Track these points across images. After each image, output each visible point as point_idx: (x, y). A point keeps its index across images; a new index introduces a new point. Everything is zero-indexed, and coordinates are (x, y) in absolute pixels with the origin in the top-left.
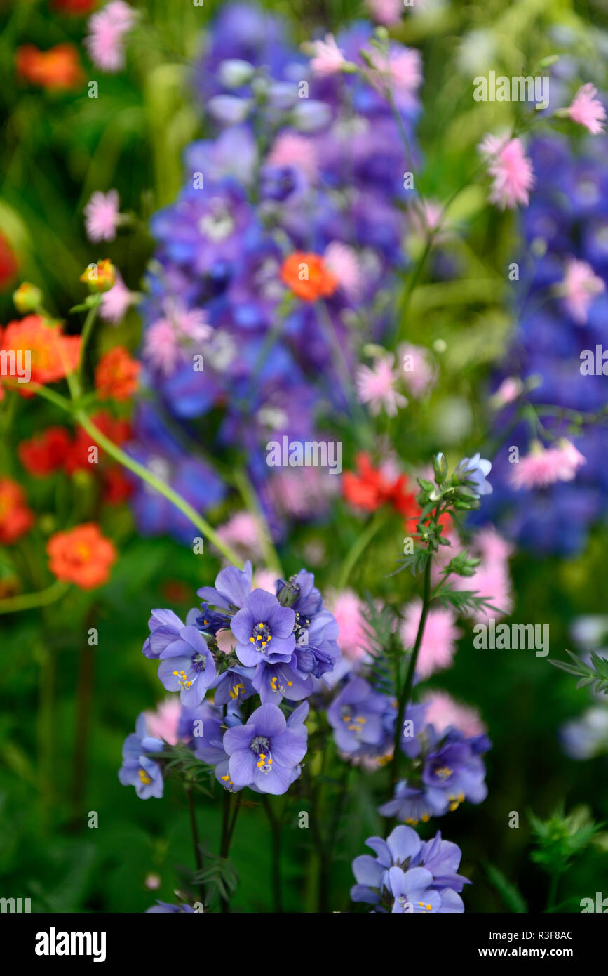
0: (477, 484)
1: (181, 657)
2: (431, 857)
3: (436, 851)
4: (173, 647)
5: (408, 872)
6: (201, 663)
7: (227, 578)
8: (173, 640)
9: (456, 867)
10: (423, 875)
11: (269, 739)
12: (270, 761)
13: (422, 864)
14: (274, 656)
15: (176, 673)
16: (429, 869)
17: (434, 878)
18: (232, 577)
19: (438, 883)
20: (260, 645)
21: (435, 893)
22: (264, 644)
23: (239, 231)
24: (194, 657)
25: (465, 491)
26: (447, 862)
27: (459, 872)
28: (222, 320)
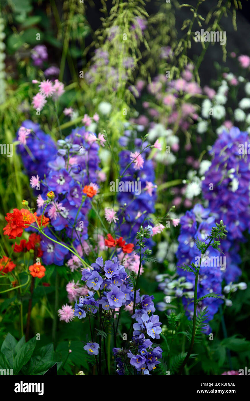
0: (150, 232)
1: (92, 279)
2: (152, 320)
3: (153, 318)
4: (91, 277)
5: (148, 324)
6: (97, 280)
7: (98, 260)
8: (90, 275)
9: (159, 320)
10: (151, 324)
11: (115, 295)
12: (117, 299)
13: (150, 322)
14: (114, 275)
15: (92, 283)
16: (152, 322)
17: (154, 324)
18: (100, 260)
19: (155, 325)
20: (110, 273)
21: (155, 328)
22: (111, 273)
23: (67, 182)
24: (95, 279)
25: (148, 234)
26: (156, 320)
27: (159, 322)
28: (66, 205)
